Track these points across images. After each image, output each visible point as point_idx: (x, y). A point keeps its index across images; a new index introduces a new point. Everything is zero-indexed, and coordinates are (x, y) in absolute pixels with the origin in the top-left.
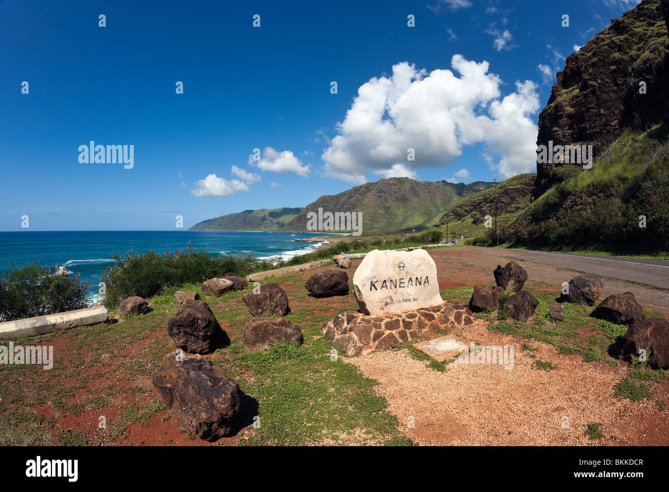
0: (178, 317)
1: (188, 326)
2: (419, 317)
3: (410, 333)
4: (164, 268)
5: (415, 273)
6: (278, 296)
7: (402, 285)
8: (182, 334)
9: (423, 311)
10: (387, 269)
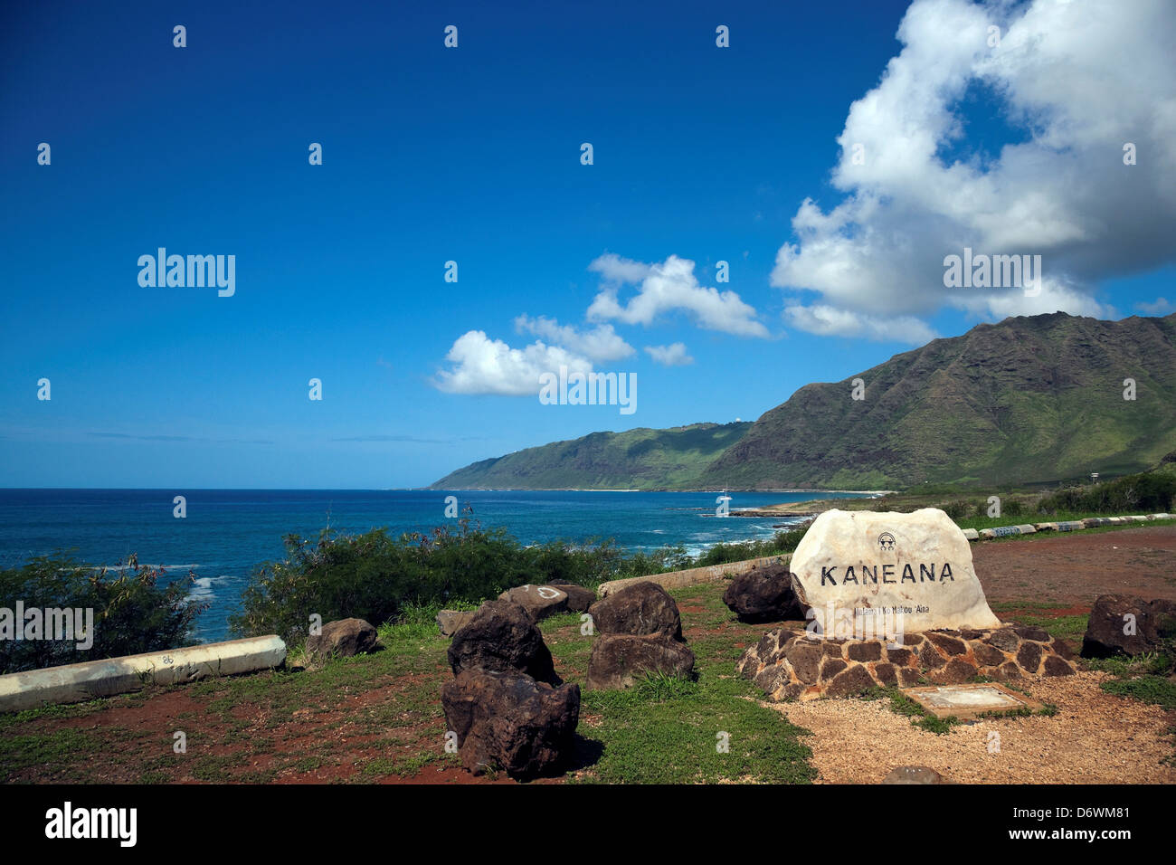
0: (475, 624)
1: (493, 638)
2: (927, 644)
3: (902, 671)
4: (406, 566)
5: (917, 554)
6: (660, 607)
7: (888, 578)
8: (479, 654)
9: (940, 634)
10: (856, 545)
